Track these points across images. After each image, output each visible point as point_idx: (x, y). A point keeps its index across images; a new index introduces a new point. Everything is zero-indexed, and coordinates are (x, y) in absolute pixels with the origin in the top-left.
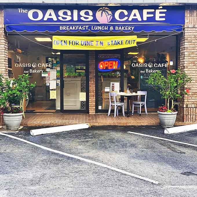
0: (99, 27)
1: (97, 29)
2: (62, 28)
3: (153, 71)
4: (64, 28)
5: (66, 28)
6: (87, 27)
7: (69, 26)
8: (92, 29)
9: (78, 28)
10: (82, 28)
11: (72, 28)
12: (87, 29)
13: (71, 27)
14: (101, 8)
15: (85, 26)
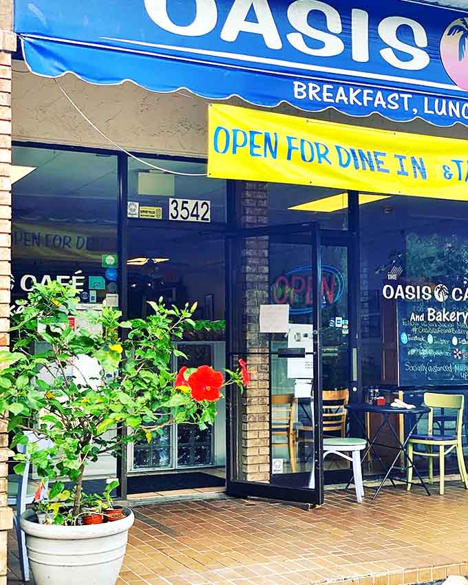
0: (450, 103)
1: (444, 111)
2: (301, 90)
3: (448, 317)
4: (312, 93)
5: (320, 94)
6: (406, 96)
7: (331, 87)
8: (426, 111)
9: (371, 99)
10: (387, 103)
11: (348, 96)
12: (406, 109)
13: (341, 90)
14: (458, 22)
15: (396, 95)
